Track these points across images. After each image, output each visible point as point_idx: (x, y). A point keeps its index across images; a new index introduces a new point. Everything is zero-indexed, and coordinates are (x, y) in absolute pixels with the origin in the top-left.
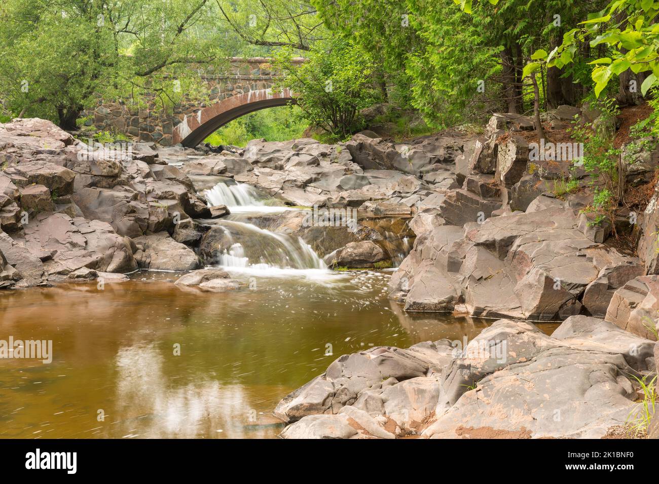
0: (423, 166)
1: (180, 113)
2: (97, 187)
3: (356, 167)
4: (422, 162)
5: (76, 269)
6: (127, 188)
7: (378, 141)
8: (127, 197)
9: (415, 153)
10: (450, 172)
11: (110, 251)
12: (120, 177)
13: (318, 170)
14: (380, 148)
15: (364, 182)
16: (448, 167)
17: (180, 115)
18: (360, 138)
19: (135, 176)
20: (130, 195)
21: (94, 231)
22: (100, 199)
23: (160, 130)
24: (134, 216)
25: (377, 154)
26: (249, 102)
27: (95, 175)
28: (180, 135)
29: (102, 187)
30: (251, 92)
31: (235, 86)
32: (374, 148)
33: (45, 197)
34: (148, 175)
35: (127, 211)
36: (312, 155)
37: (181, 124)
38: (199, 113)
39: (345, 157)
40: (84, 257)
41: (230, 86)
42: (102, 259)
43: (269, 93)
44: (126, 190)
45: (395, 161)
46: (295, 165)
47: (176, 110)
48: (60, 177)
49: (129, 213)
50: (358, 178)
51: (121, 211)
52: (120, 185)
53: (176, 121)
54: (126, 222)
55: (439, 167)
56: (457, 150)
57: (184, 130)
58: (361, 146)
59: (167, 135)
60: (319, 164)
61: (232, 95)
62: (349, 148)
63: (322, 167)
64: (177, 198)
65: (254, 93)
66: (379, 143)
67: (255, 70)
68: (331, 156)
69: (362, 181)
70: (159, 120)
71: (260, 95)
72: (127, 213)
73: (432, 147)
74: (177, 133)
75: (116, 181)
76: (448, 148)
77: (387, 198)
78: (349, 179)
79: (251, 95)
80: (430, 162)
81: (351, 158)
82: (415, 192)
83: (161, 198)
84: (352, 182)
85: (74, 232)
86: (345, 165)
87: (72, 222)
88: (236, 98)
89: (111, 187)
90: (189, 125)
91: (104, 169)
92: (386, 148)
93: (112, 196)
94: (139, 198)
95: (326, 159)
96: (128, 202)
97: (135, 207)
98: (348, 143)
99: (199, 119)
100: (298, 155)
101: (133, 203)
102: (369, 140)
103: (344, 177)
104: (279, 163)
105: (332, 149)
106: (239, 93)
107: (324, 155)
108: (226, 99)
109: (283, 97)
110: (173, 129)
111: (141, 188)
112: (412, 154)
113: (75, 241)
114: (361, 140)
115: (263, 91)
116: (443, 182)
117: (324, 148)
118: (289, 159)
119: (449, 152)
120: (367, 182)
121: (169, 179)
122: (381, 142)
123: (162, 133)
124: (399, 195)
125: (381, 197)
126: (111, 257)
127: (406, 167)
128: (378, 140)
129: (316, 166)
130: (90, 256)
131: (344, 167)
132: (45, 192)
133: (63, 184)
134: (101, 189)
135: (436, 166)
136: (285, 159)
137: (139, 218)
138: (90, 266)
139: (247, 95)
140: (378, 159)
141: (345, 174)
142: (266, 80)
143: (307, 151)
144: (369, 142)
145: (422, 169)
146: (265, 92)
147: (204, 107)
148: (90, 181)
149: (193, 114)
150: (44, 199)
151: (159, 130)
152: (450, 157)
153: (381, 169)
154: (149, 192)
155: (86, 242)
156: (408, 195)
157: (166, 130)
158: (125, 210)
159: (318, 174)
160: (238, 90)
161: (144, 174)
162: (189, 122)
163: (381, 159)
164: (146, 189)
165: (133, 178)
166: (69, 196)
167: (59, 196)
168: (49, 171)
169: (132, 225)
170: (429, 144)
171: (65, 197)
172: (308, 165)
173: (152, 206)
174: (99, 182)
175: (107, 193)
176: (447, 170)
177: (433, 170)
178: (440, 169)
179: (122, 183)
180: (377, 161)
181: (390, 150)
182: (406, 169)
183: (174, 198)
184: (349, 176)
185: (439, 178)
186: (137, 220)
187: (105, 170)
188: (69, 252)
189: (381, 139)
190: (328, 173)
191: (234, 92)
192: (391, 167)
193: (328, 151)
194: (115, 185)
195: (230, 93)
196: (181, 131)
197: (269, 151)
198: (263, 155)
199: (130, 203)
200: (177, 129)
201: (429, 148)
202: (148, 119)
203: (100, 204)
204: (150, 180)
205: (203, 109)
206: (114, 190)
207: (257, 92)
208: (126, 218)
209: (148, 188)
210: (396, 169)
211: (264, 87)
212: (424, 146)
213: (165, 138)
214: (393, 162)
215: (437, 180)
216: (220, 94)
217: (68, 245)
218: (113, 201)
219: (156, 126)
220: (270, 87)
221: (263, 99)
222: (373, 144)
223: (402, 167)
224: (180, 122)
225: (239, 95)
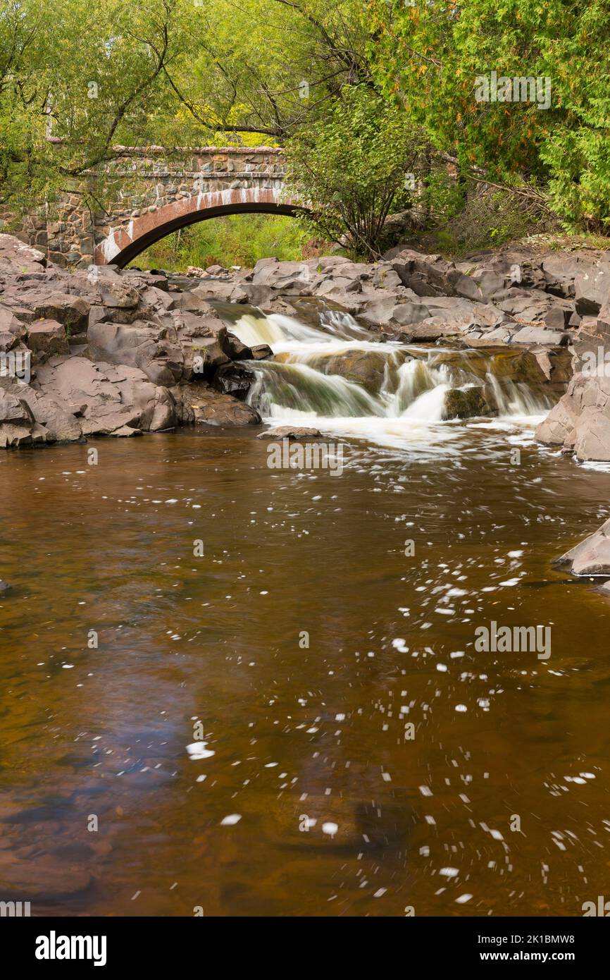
0: (495, 291)
1: (104, 225)
2: (113, 322)
3: (409, 293)
4: (494, 286)
5: (117, 429)
6: (152, 323)
7: (436, 259)
8: (152, 335)
9: (484, 273)
10: (531, 299)
11: (149, 406)
12: (139, 309)
13: (361, 298)
14: (438, 268)
15: (423, 314)
16: (528, 293)
17: (104, 228)
18: (411, 254)
19: (157, 307)
20: (157, 332)
21: (125, 380)
22: (118, 339)
23: (78, 250)
24: (166, 360)
25: (433, 276)
26: (198, 209)
27: (109, 307)
28: (105, 256)
29: (118, 323)
30: (201, 195)
31: (180, 187)
32: (431, 268)
33: (59, 336)
34: (172, 307)
35: (156, 353)
36: (350, 279)
37: (106, 241)
38: (131, 225)
39: (392, 281)
40: (122, 412)
41: (172, 187)
42: (144, 415)
43: (226, 197)
44: (150, 326)
45: (459, 284)
46: (330, 292)
47: (99, 222)
48: (73, 310)
49: (158, 357)
50: (414, 308)
51: (148, 353)
52: (141, 319)
53: (99, 236)
54: (157, 367)
55: (516, 292)
56: (535, 270)
57: (111, 248)
58: (412, 266)
59: (86, 256)
60: (361, 291)
61: (174, 200)
62: (396, 267)
63: (365, 294)
64: (215, 336)
65: (206, 196)
66: (436, 261)
67: (206, 165)
68: (374, 280)
69: (420, 312)
70: (75, 235)
71: (214, 200)
72: (155, 356)
73: (504, 266)
74: (100, 253)
75: (136, 314)
76: (525, 266)
77: (462, 333)
78: (403, 310)
79: (202, 200)
80: (505, 286)
81: (401, 282)
82: (498, 326)
83: (196, 336)
84: (408, 314)
85: (102, 380)
86: (396, 291)
87: (96, 368)
88: (181, 203)
89: (129, 322)
90: (117, 242)
91: (121, 298)
92: (445, 268)
93: (135, 334)
94: (167, 336)
95: (367, 283)
96: (156, 341)
97: (166, 348)
98: (394, 261)
99: (130, 233)
100: (331, 278)
101: (161, 343)
102: (423, 258)
103: (397, 307)
104: (306, 289)
105: (373, 269)
106: (185, 196)
107: (365, 278)
108: (168, 205)
109: (245, 201)
110: (96, 247)
111: (167, 324)
112: (479, 275)
113: (107, 393)
114: (411, 257)
115: (217, 193)
116: (525, 312)
117: (362, 268)
118: (319, 284)
119: (527, 272)
120: (426, 313)
121: (190, 311)
122: (439, 259)
123: (80, 253)
124: (478, 329)
125: (455, 333)
126: (152, 412)
127: (473, 293)
128: (434, 257)
129: (359, 293)
130: (129, 411)
131: (396, 294)
132: (59, 329)
133: (77, 318)
134: (118, 325)
135: (513, 290)
136: (313, 285)
137: (171, 363)
138: (132, 424)
139: (196, 199)
140: (436, 283)
141: (398, 303)
142: (221, 178)
143: (341, 272)
144: (423, 260)
145: (494, 296)
146: (220, 196)
147: (136, 216)
148: (102, 315)
149: (122, 227)
150: (58, 339)
151: (75, 249)
152: (529, 279)
153: (439, 296)
154: (179, 328)
155: (120, 394)
156: (489, 329)
157: (85, 249)
158: (153, 352)
159: (363, 303)
160: (184, 193)
161: (167, 305)
162: (116, 237)
163: (440, 281)
164: (174, 324)
165: (155, 310)
166: (83, 335)
167: (72, 335)
168: (58, 301)
169: (164, 372)
170: (501, 261)
171: (79, 336)
172: (347, 291)
173: (185, 347)
174: (114, 315)
175: (127, 330)
176: (527, 296)
177: (509, 296)
178: (519, 294)
179: (143, 318)
180: (435, 286)
181: (452, 270)
182: (475, 296)
183: (210, 336)
184: (403, 305)
185: (519, 307)
186: (170, 365)
187: (122, 300)
188: (103, 407)
189: (439, 255)
190: (375, 302)
191: (178, 196)
192: (453, 293)
193: (368, 273)
194: (134, 320)
195: (172, 197)
196: (106, 251)
197: (287, 274)
198: (280, 279)
199: (159, 343)
200: (100, 247)
201: (500, 267)
202: (60, 234)
203: (120, 344)
204: (176, 312)
205: (136, 219)
206: (134, 327)
207: (210, 195)
208: (155, 363)
209: (177, 324)
210: (461, 295)
211: (219, 187)
212: (494, 265)
213: (84, 260)
214: (455, 287)
215: (516, 310)
216: (158, 198)
217: (98, 397)
218: (136, 340)
219: (72, 243)
220: (227, 187)
221: (217, 205)
222: (428, 262)
223: (468, 292)
224: (104, 238)
225: (185, 199)
